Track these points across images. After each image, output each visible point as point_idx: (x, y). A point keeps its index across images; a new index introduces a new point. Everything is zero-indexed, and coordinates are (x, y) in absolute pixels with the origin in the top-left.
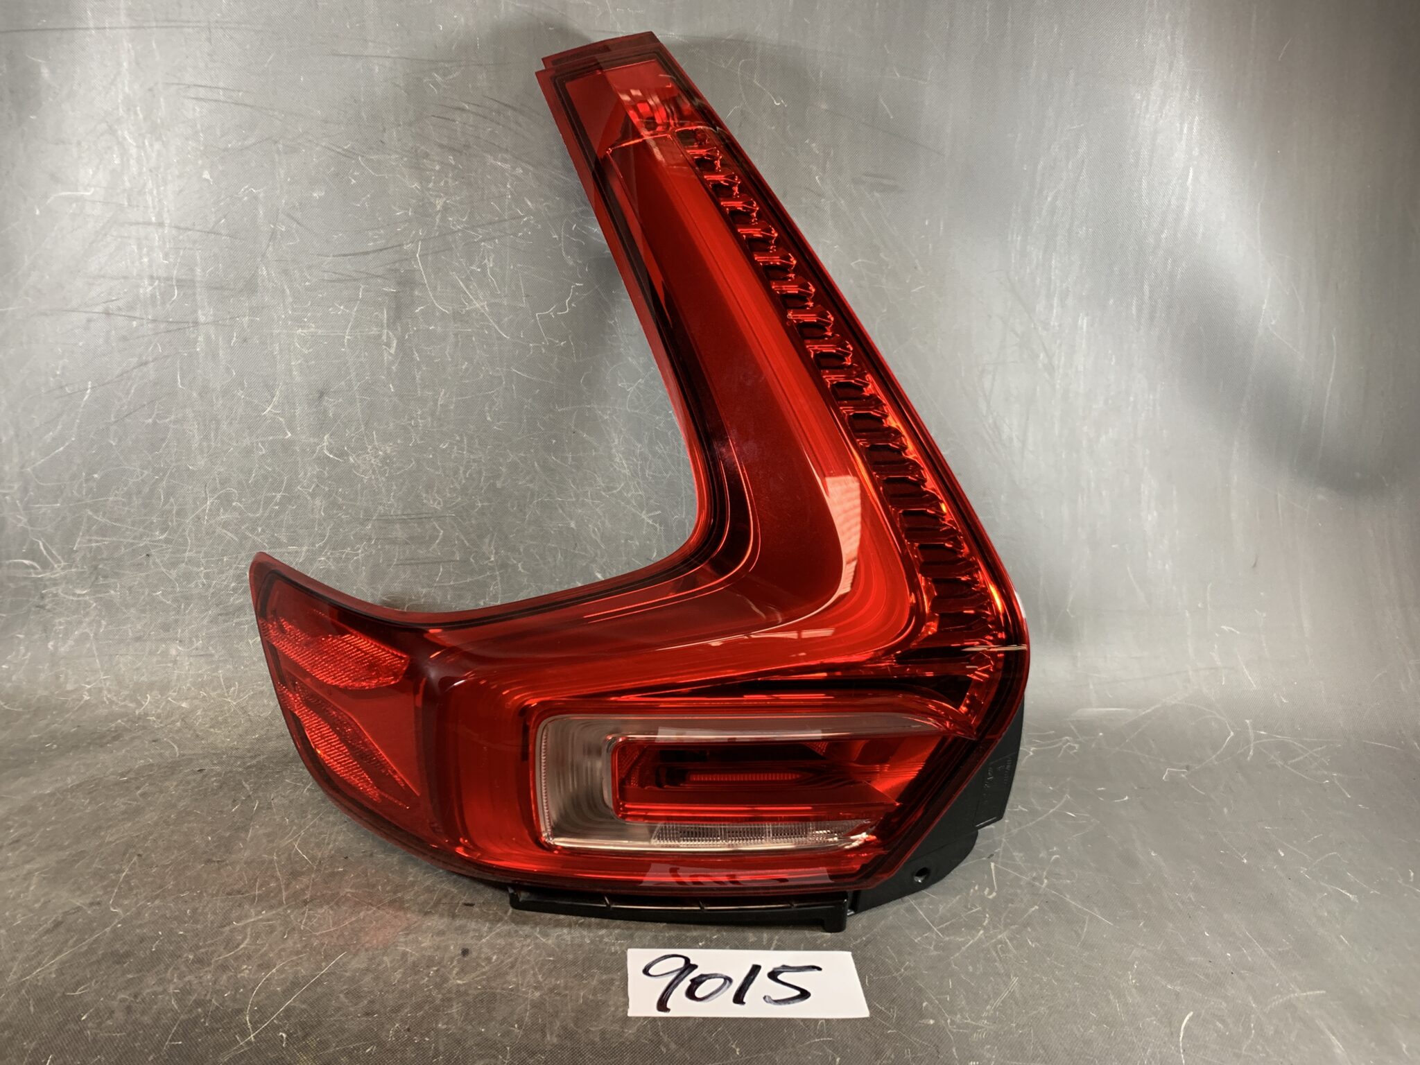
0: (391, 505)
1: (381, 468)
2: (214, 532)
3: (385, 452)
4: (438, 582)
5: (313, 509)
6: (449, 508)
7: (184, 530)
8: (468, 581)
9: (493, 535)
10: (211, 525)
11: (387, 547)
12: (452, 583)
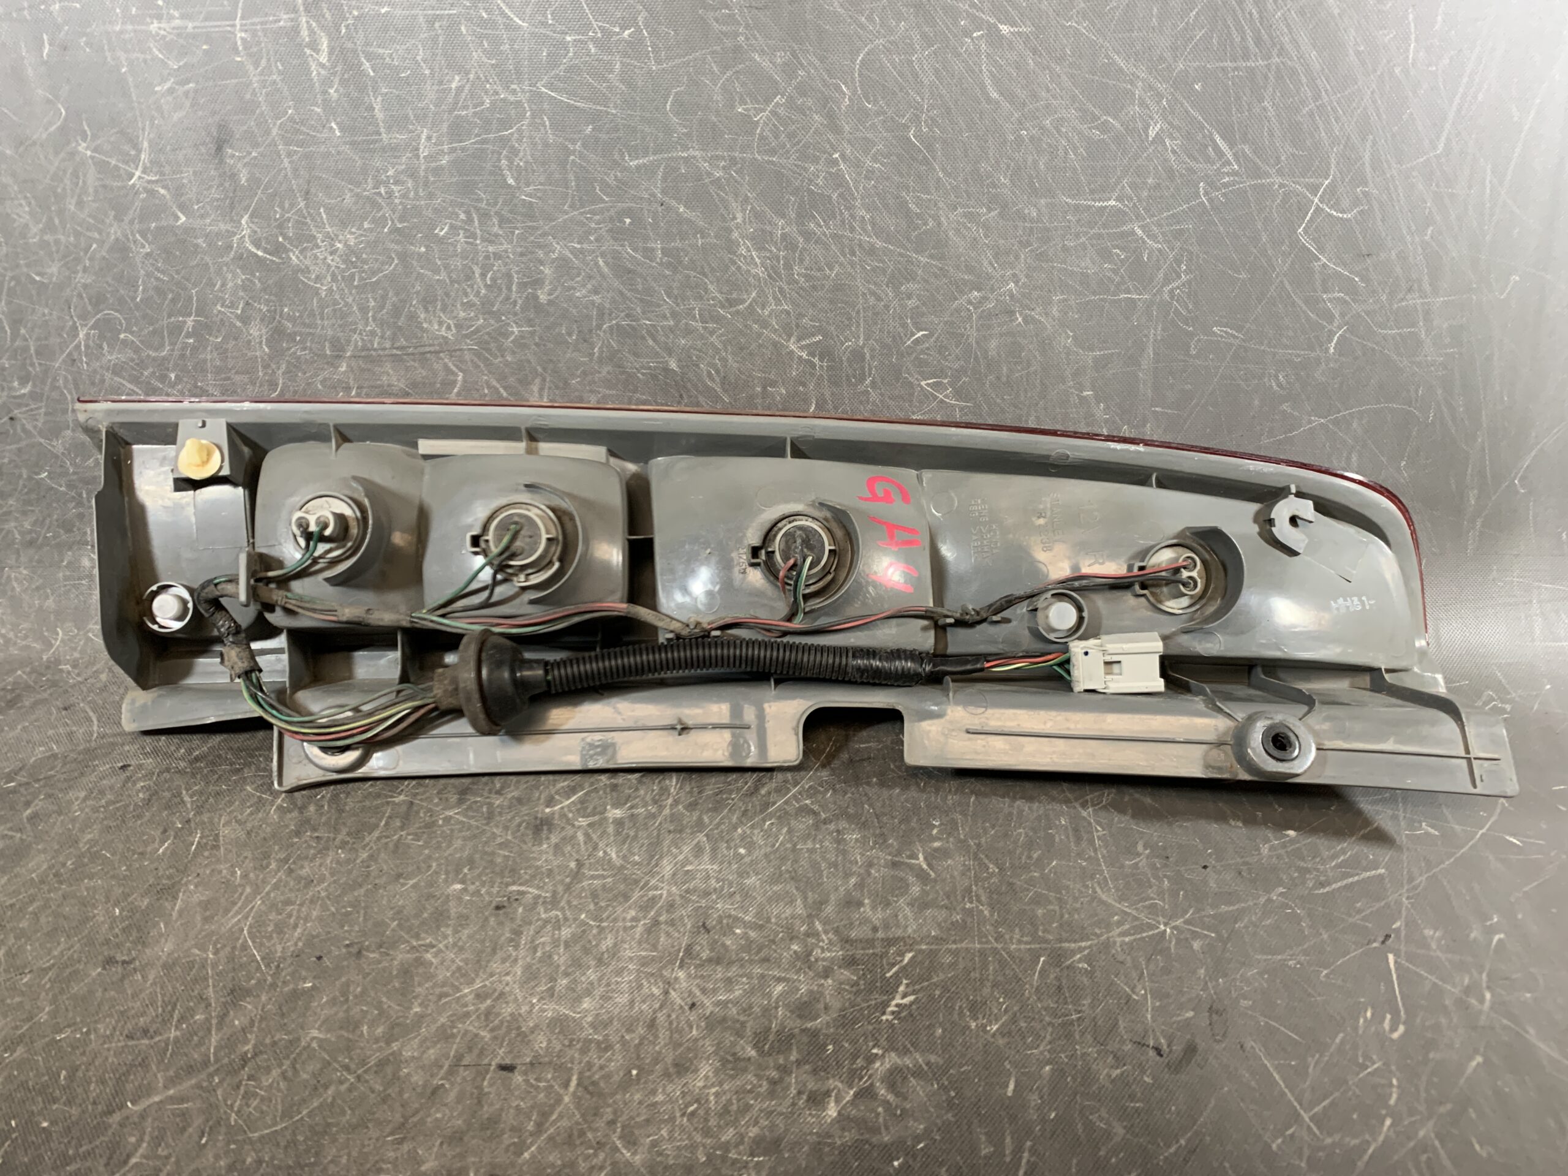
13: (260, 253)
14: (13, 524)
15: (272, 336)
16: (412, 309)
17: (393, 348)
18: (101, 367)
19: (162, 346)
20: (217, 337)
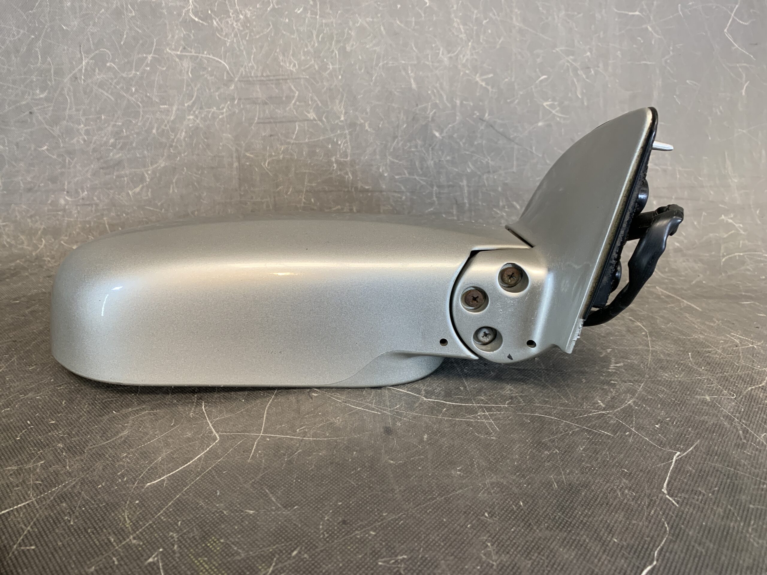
0: (252, 67)
1: (242, 31)
2: (91, 91)
3: (245, 16)
4: (295, 139)
5: (181, 71)
6: (304, 71)
7: (63, 89)
8: (321, 138)
9: (343, 96)
10: (88, 84)
11: (248, 106)
12: (307, 140)
13: (196, 19)
14: (20, 178)
15: (195, 68)
16: (276, 54)
17: (262, 76)
18: (92, 83)
19: (130, 70)
20: (163, 67)
